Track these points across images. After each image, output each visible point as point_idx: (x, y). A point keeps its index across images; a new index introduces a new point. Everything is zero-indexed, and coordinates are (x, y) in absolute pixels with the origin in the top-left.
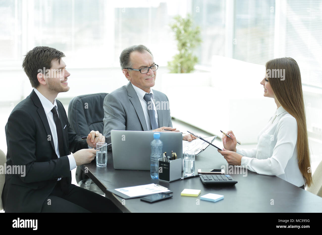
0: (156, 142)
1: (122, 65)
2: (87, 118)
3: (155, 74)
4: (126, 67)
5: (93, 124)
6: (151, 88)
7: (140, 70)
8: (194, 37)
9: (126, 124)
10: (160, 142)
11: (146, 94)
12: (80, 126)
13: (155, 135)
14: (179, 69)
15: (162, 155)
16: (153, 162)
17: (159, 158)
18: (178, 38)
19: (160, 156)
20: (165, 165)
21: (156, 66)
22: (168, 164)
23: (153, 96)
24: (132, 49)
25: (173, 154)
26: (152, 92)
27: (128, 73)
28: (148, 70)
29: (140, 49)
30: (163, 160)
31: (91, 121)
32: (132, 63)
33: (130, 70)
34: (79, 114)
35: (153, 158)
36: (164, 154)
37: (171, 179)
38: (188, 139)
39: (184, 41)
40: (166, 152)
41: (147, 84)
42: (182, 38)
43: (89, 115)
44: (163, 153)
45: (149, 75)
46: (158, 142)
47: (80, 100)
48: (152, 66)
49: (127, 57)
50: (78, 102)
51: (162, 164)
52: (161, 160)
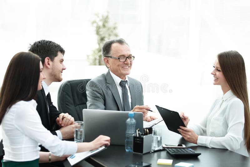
0: (131, 120)
1: (104, 54)
2: (74, 100)
3: (131, 64)
4: (107, 56)
5: (80, 105)
6: (127, 76)
7: (119, 59)
8: (112, 32)
9: (105, 105)
10: (134, 121)
11: (121, 81)
12: (67, 106)
13: (130, 114)
14: (97, 61)
15: (136, 132)
16: (127, 137)
17: (133, 134)
18: (98, 33)
19: (133, 133)
20: (138, 139)
21: (133, 58)
22: (143, 138)
23: (128, 83)
24: (114, 41)
25: (145, 131)
26: (127, 79)
27: (108, 61)
28: (126, 59)
29: (121, 42)
30: (137, 136)
31: (77, 102)
32: (112, 53)
33: (110, 58)
34: (67, 96)
35: (128, 134)
36: (137, 131)
37: (144, 152)
38: (147, 120)
39: (103, 36)
40: (138, 129)
41: (124, 72)
42: (101, 33)
43: (76, 98)
44: (137, 129)
45: (126, 64)
46: (132, 120)
47: (69, 84)
48: (129, 57)
49: (109, 47)
50: (67, 86)
51: (136, 139)
52: (135, 136)
